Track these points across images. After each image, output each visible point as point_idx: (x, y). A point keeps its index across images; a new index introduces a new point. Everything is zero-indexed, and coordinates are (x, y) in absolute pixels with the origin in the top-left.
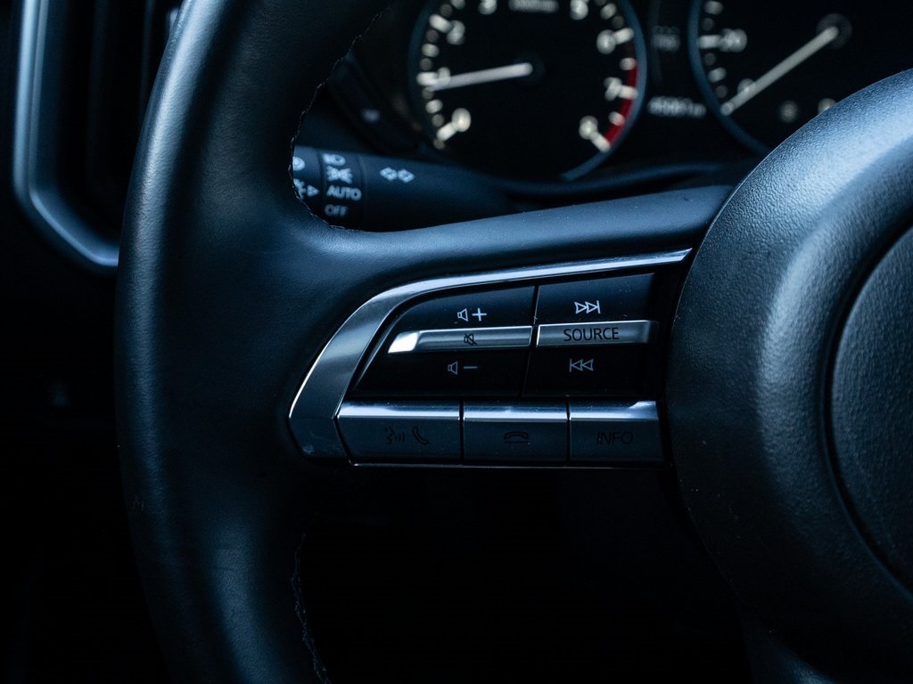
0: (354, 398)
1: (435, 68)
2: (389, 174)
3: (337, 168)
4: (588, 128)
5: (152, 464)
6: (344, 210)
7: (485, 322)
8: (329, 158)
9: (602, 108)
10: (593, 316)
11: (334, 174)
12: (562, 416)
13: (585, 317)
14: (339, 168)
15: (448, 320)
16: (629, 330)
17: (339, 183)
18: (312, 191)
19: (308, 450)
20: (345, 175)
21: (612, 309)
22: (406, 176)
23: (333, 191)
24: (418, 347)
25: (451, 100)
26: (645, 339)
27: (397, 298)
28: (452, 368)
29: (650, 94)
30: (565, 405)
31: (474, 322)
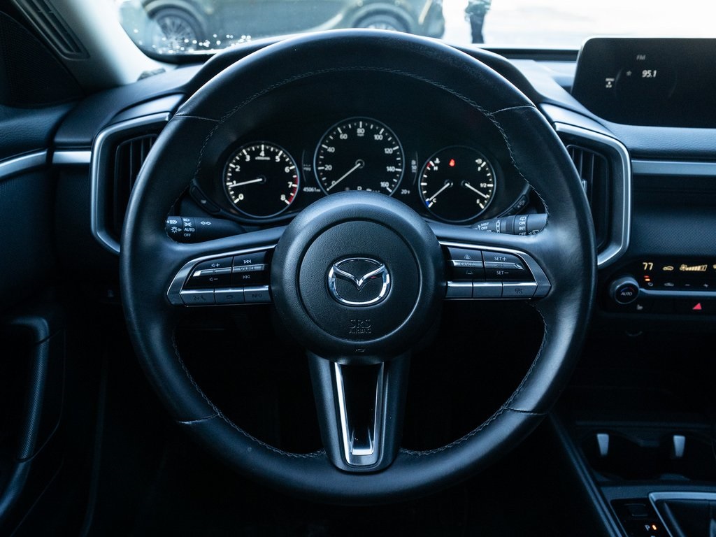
0: (185, 289)
1: (231, 181)
2: (203, 223)
3: (187, 222)
4: (283, 198)
5: (131, 309)
6: (190, 235)
7: (219, 267)
8: (185, 220)
9: (288, 192)
10: (249, 264)
11: (186, 224)
12: (242, 291)
13: (246, 264)
14: (188, 222)
15: (209, 267)
16: (258, 267)
17: (188, 227)
18: (180, 230)
19: (173, 303)
20: (190, 224)
21: (254, 262)
22: (209, 223)
23: (186, 229)
24: (201, 274)
25: (237, 191)
26: (263, 269)
27: (195, 262)
28: (211, 279)
29: (302, 186)
30: (243, 287)
31: (216, 267)
